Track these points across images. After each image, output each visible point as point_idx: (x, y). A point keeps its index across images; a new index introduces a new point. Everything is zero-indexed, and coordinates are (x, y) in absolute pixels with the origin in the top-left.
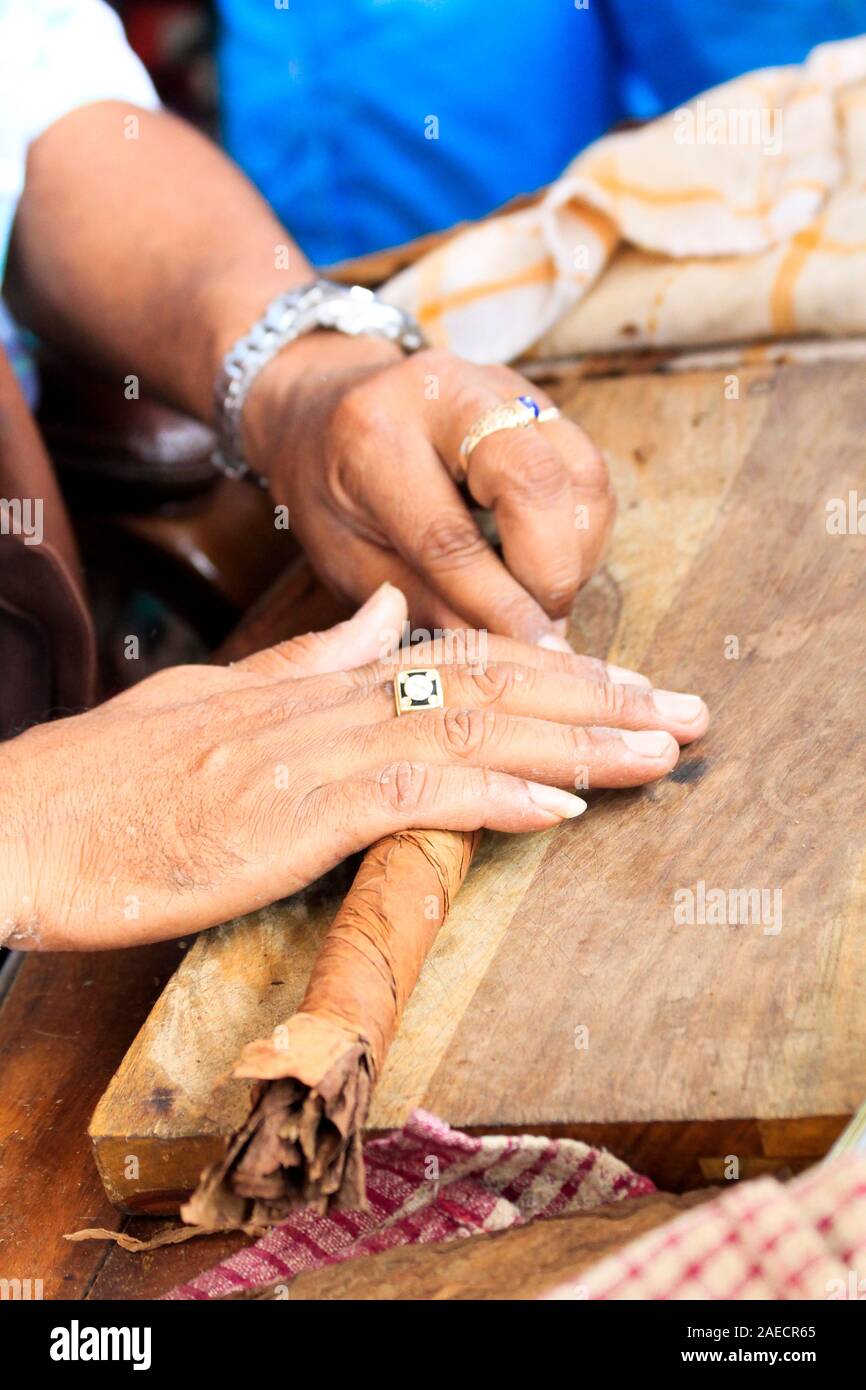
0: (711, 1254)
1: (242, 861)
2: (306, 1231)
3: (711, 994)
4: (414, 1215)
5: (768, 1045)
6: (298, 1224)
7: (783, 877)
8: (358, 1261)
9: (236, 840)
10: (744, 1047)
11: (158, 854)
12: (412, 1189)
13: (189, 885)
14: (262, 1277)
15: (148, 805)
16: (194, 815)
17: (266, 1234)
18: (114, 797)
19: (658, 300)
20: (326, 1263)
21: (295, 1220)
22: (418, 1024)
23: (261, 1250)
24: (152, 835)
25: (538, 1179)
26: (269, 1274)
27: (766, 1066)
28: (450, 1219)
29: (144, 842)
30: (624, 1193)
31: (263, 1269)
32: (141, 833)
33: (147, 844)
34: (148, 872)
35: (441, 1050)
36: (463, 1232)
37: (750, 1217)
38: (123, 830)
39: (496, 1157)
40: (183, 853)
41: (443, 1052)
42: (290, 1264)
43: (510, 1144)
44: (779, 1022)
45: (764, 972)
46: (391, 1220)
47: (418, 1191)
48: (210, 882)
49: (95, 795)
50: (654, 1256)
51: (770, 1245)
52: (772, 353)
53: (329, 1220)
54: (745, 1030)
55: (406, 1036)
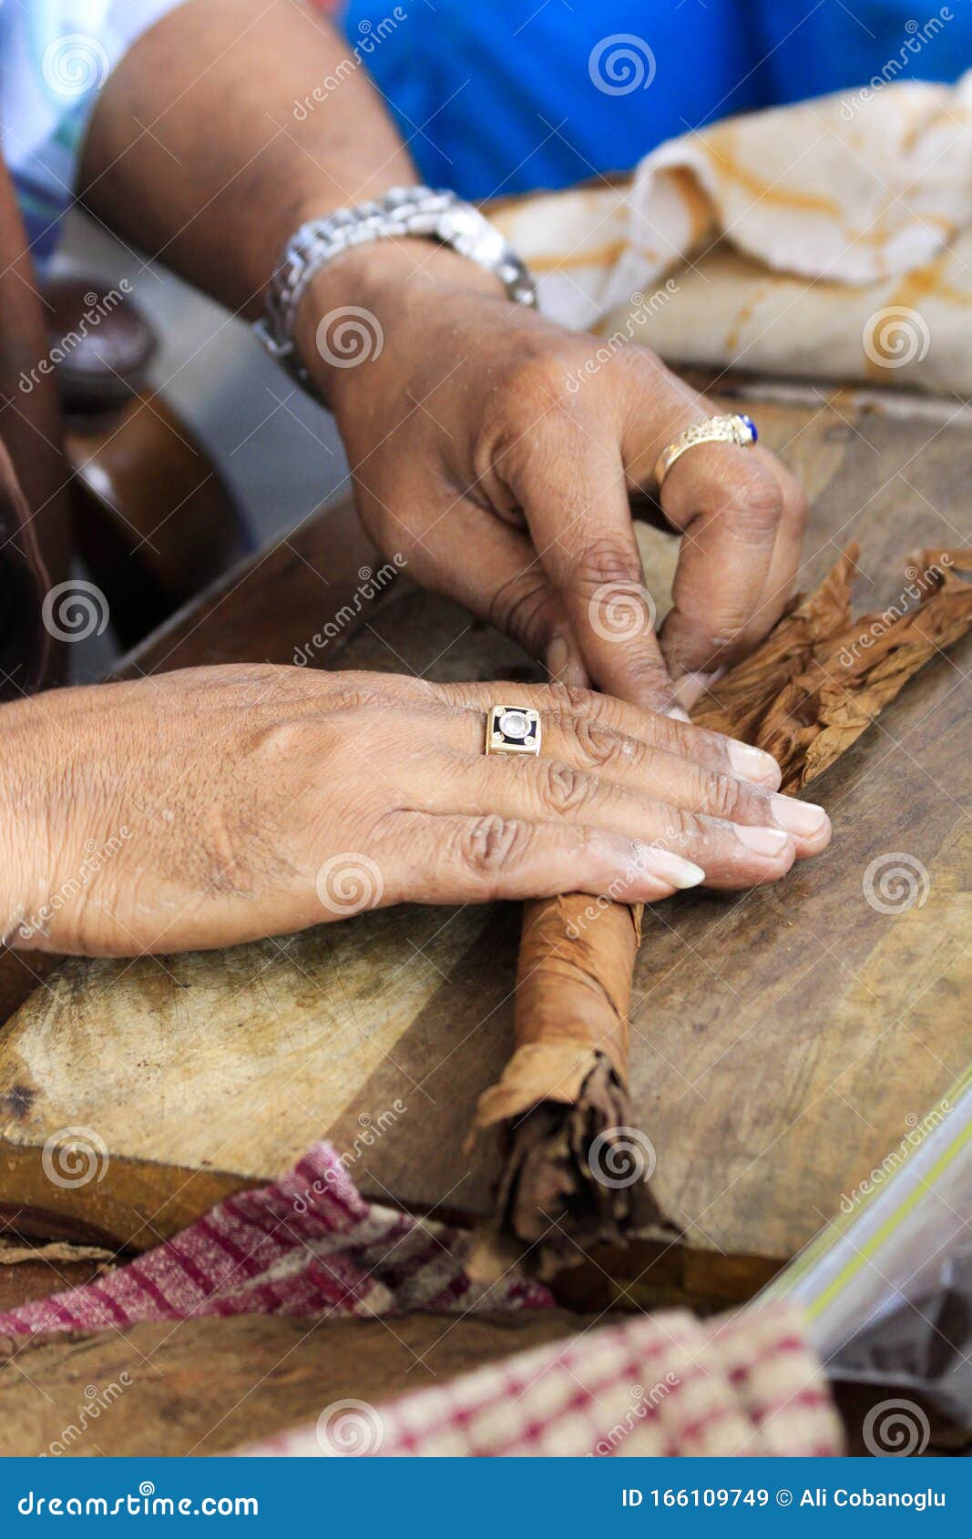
0: (603, 1385)
1: (293, 872)
2: (154, 1279)
3: (658, 1098)
4: (278, 1282)
5: (711, 1166)
6: (146, 1269)
7: (762, 982)
8: (205, 1322)
9: (290, 846)
10: (684, 1163)
11: (197, 847)
12: (283, 1253)
13: (226, 888)
14: (95, 1320)
15: (190, 785)
16: (246, 808)
17: (109, 1272)
18: (150, 773)
19: (745, 314)
20: (170, 1317)
21: (144, 1263)
22: (324, 1069)
23: (99, 1291)
24: (193, 824)
25: (427, 1269)
26: (103, 1318)
27: (705, 1190)
28: (319, 1295)
29: (182, 831)
30: (518, 1302)
31: (97, 1311)
32: (179, 820)
33: (185, 834)
34: (182, 867)
35: (342, 1104)
36: (328, 1312)
37: (656, 1350)
38: (158, 813)
39: (382, 1232)
40: (226, 851)
41: (346, 1106)
42: (129, 1311)
43: (401, 1220)
44: (729, 1142)
45: (723, 1083)
46: (251, 1284)
47: (288, 1256)
48: (251, 890)
49: (128, 769)
50: (541, 1374)
51: (674, 1389)
52: (859, 399)
53: (182, 1272)
54: (689, 1145)
55: (308, 1080)
